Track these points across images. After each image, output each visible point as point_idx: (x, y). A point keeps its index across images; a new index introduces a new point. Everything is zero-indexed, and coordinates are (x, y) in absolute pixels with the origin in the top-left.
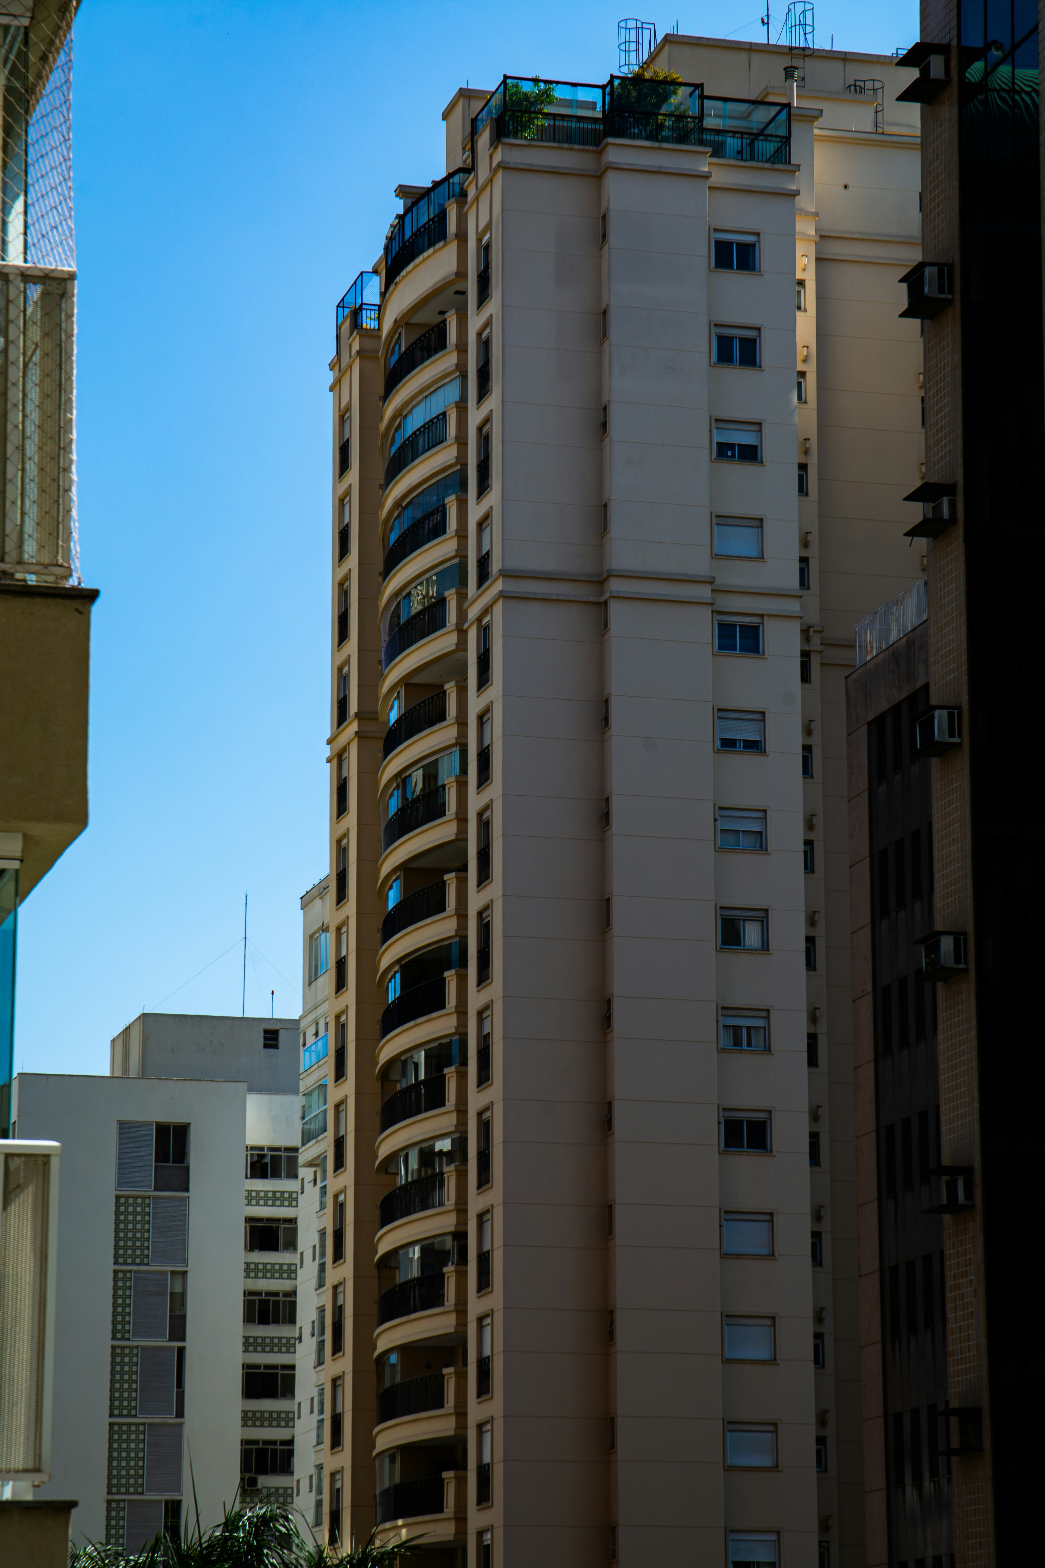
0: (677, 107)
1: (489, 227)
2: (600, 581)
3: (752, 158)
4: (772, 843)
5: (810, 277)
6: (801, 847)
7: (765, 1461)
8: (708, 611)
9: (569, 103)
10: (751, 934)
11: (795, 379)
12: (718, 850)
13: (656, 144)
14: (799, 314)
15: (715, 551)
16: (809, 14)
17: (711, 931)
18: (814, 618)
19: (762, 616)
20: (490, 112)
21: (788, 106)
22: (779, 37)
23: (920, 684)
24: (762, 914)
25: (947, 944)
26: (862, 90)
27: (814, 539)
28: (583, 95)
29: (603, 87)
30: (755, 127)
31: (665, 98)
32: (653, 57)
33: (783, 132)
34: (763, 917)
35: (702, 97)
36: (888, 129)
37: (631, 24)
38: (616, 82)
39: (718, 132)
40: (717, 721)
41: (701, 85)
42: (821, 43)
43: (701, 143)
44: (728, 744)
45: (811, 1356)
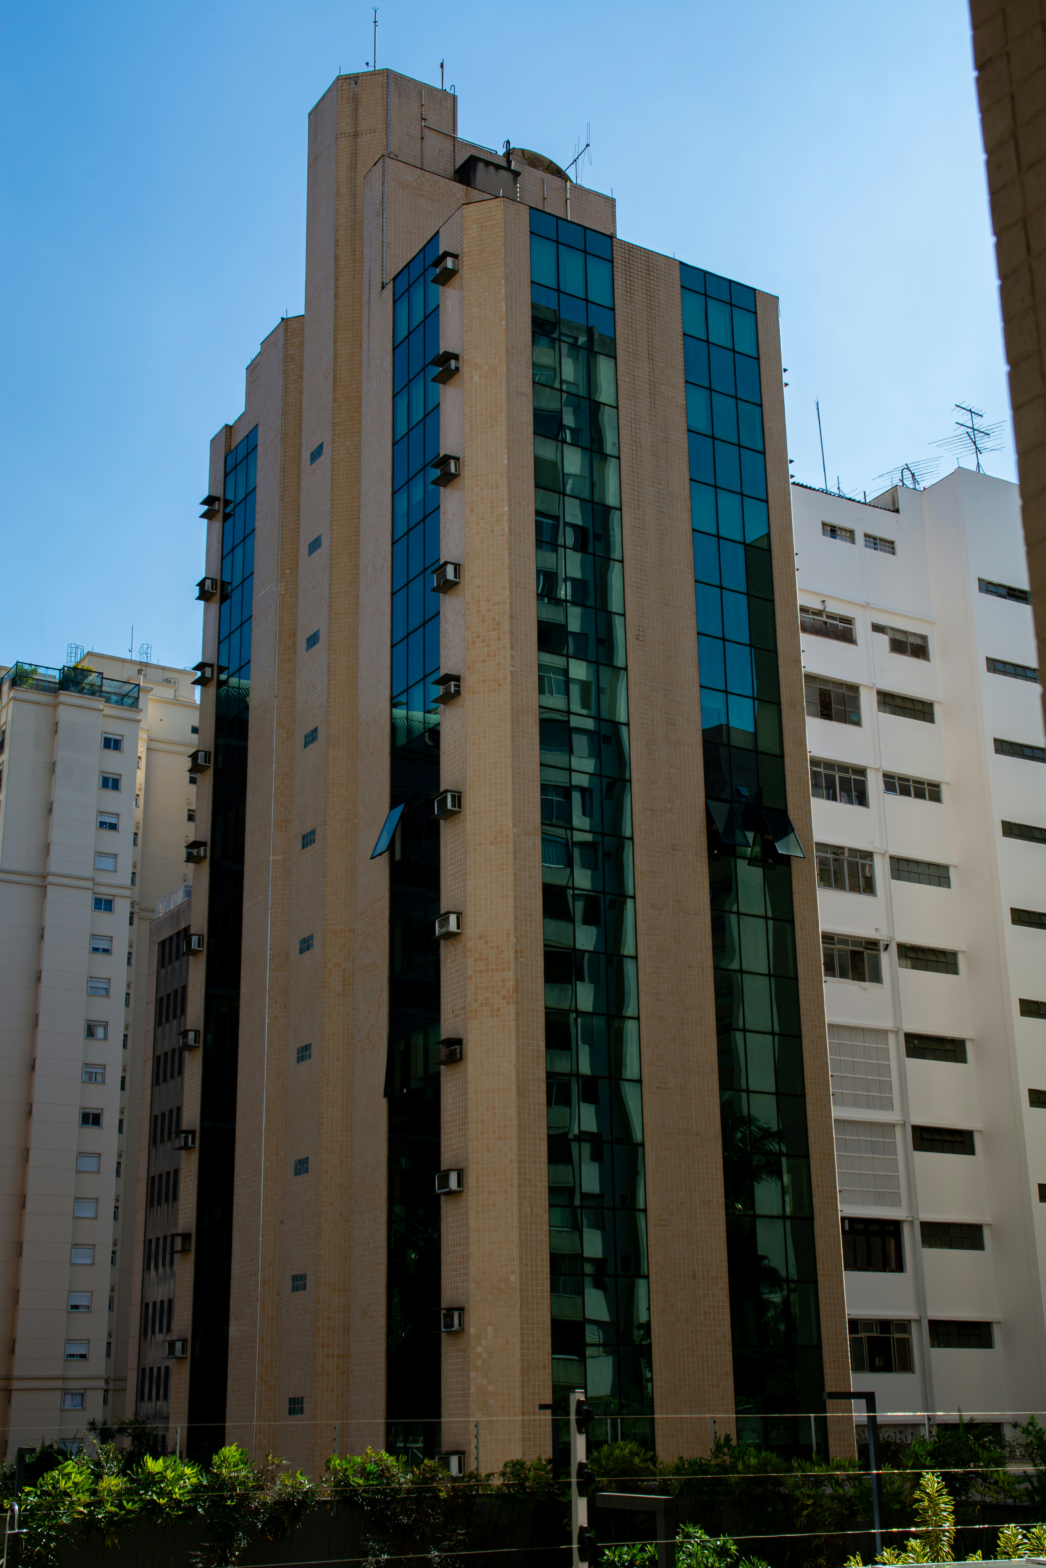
0: (91, 681)
1: (5, 723)
2: (44, 877)
3: (122, 704)
4: (112, 993)
5: (143, 755)
6: (124, 996)
7: (89, 1261)
8: (91, 892)
9: (44, 675)
10: (100, 1032)
11: (135, 797)
12: (88, 995)
13: (81, 695)
14: (138, 770)
15: (96, 867)
16: (149, 649)
17: (82, 1030)
18: (136, 898)
19: (114, 896)
20: (9, 676)
21: (138, 685)
22: (136, 657)
23: (183, 926)
24: (105, 1024)
25: (191, 1035)
26: (170, 682)
27: (138, 865)
28: (51, 672)
29: (60, 670)
30: (124, 693)
31: (86, 677)
32: (82, 660)
33: (136, 695)
34: (105, 1025)
35: (102, 678)
36: (180, 699)
37: (73, 646)
38: (66, 668)
39: (108, 693)
40: (92, 940)
41: (102, 673)
42: (153, 661)
43: (101, 696)
44: (96, 950)
45: (113, 1216)
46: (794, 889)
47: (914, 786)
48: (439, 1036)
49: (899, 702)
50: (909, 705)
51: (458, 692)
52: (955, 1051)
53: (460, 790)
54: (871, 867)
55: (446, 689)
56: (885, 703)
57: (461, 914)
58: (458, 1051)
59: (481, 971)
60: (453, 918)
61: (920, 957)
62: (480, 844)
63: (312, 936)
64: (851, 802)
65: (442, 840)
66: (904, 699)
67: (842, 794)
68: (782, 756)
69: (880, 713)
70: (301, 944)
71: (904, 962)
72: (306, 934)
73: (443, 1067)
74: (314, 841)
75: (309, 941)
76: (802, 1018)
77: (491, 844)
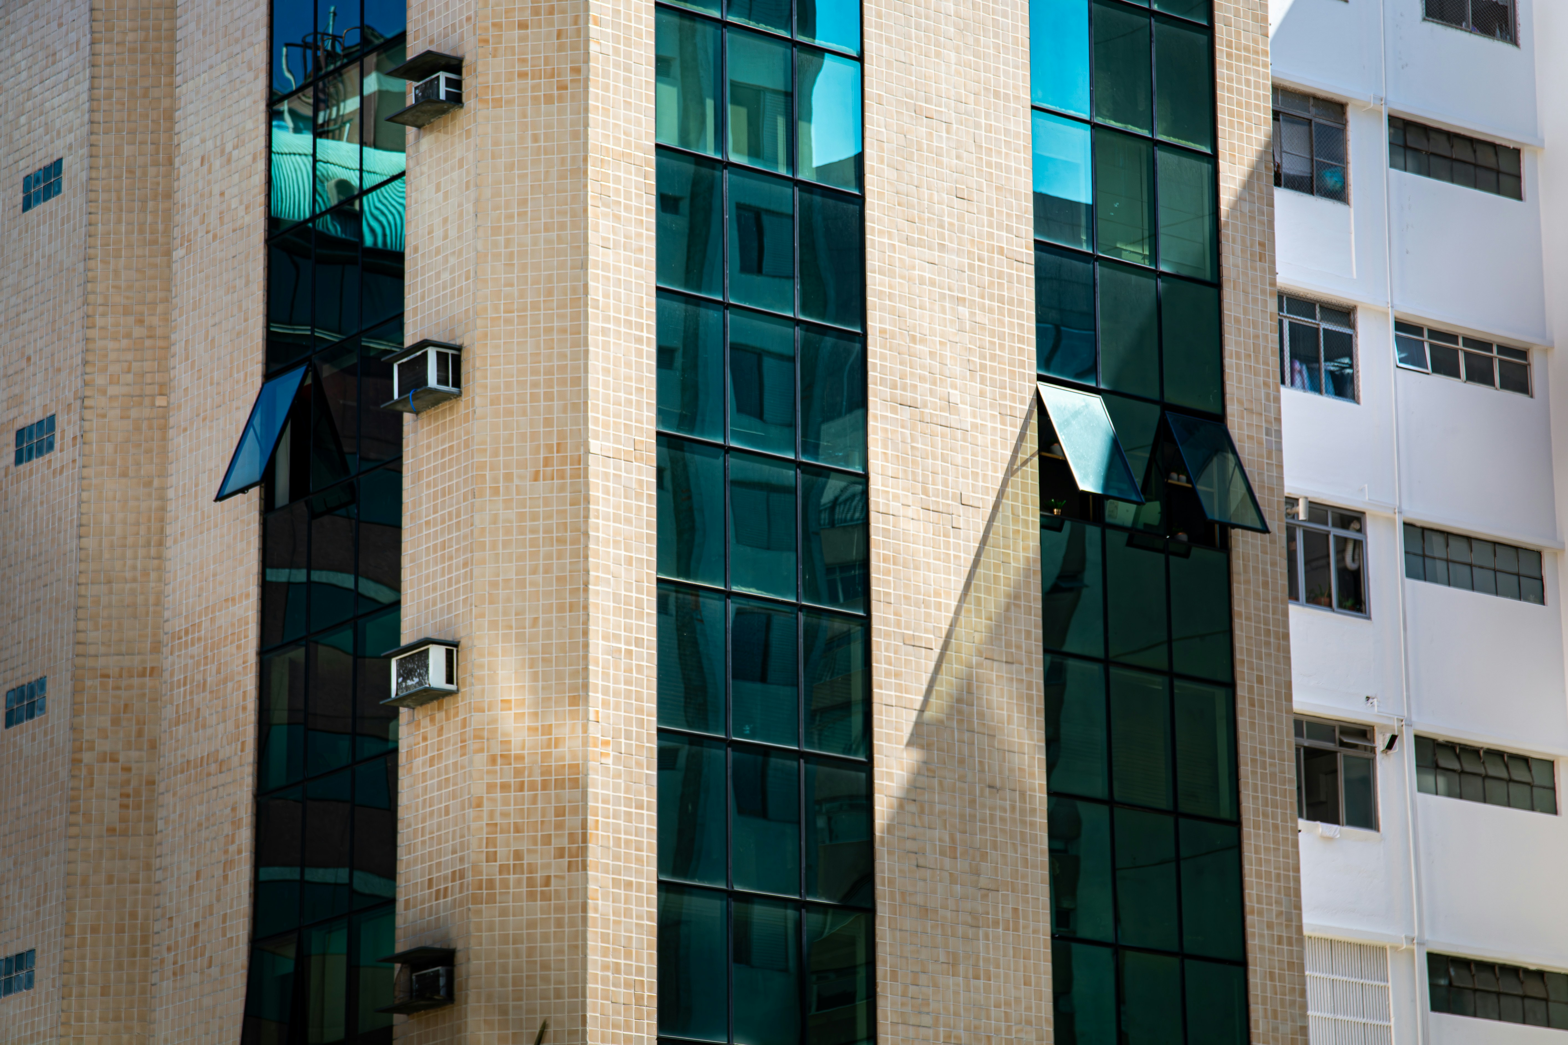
46: (1236, 608)
47: (1467, 354)
48: (392, 941)
49: (1442, 147)
50: (1463, 152)
51: (456, 99)
52: (1546, 1000)
53: (458, 342)
54: (1359, 545)
55: (424, 89)
56: (1406, 147)
57: (456, 645)
58: (442, 981)
59: (505, 787)
60: (437, 656)
61: (1468, 768)
62: (508, 477)
63: (41, 683)
64: (1316, 388)
65: (408, 461)
66: (1452, 137)
67: (1297, 365)
68: (1217, 284)
69: (1394, 172)
70: (8, 701)
71: (1430, 779)
72: (24, 676)
73: (398, 1019)
74: (51, 447)
75: (32, 695)
76: (1249, 919)
77: (536, 478)
